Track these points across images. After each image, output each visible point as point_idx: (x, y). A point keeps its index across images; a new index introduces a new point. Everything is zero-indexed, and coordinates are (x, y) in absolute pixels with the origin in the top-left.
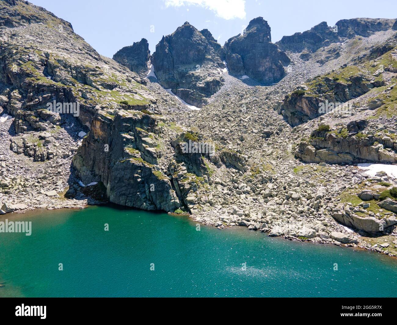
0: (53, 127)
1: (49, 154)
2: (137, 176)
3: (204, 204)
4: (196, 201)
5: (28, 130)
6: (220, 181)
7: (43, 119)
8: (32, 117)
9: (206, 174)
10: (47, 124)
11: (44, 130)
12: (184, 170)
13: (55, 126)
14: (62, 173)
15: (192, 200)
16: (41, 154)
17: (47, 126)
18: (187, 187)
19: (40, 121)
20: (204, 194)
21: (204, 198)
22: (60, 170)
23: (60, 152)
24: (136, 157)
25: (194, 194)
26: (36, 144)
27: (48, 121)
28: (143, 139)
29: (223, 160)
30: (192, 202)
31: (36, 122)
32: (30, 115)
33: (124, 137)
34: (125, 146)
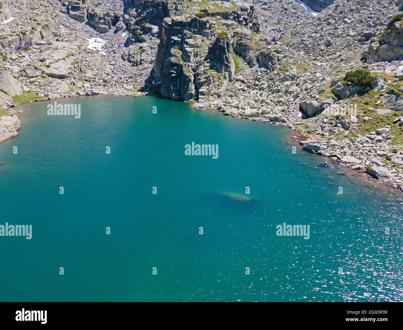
0: (151, 39)
1: (141, 60)
2: (172, 72)
3: (212, 95)
4: (206, 93)
5: (135, 42)
6: (242, 79)
7: (146, 32)
8: (138, 31)
9: (228, 71)
10: (147, 37)
11: (145, 41)
12: (207, 67)
13: (152, 38)
14: (143, 74)
15: (203, 92)
16: (136, 61)
17: (147, 38)
18: (203, 80)
19: (144, 34)
20: (216, 87)
21: (214, 90)
22: (143, 72)
23: (149, 58)
24: (176, 56)
25: (207, 87)
26: (135, 53)
27: (149, 34)
28: (186, 40)
29: (258, 60)
30: (203, 94)
31: (141, 34)
32: (137, 29)
33: (173, 39)
34: (172, 47)
